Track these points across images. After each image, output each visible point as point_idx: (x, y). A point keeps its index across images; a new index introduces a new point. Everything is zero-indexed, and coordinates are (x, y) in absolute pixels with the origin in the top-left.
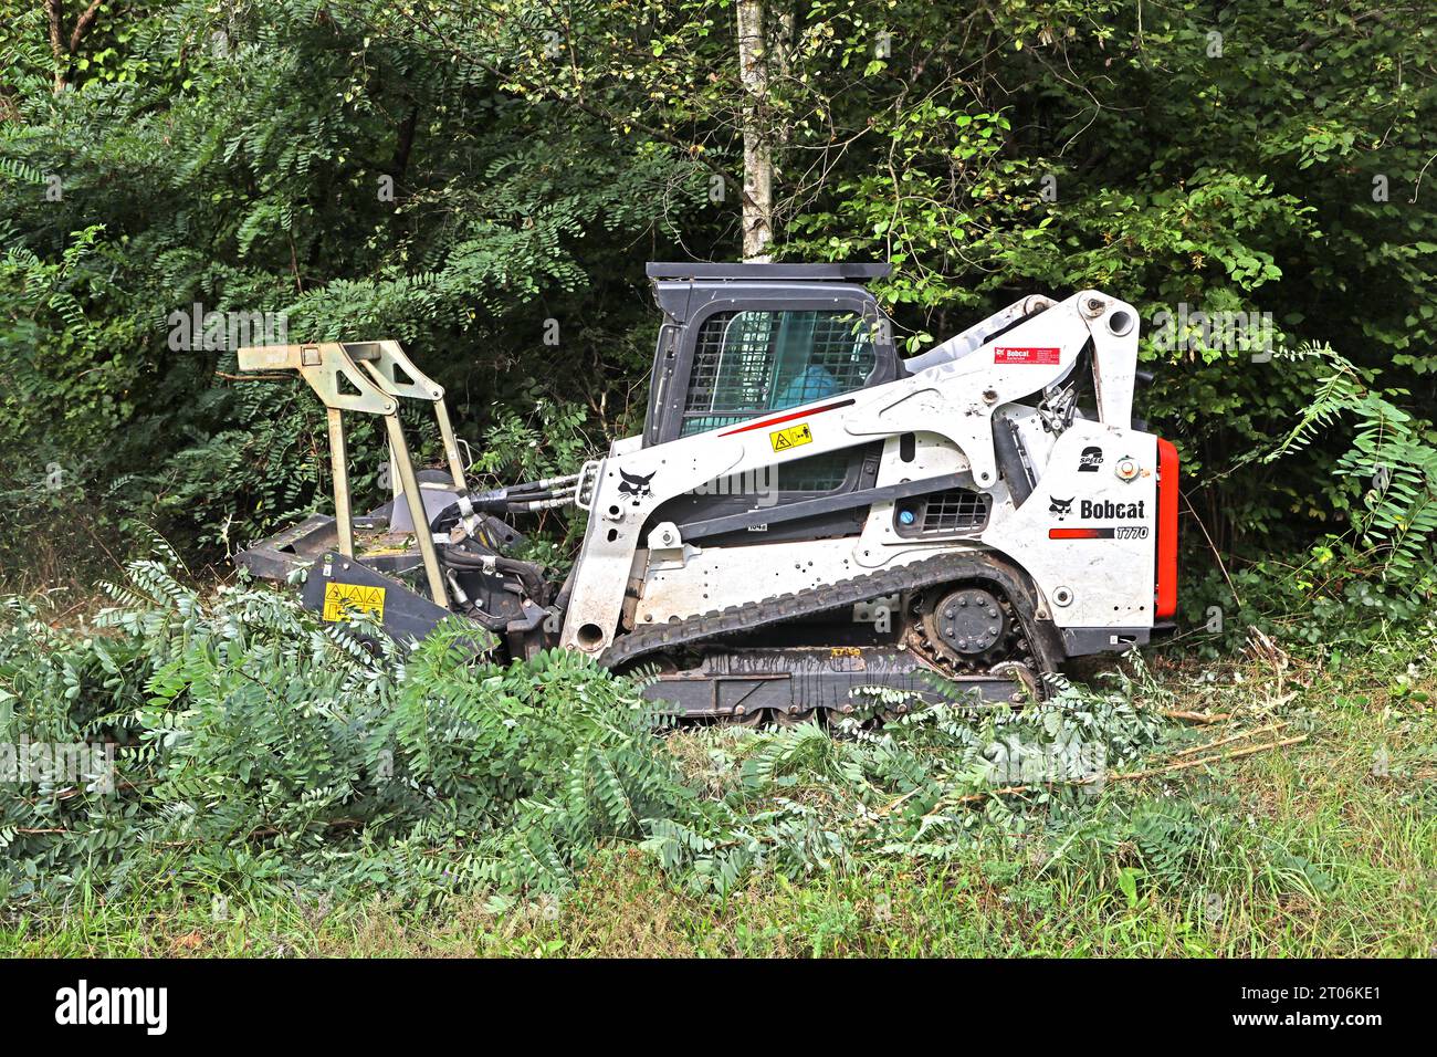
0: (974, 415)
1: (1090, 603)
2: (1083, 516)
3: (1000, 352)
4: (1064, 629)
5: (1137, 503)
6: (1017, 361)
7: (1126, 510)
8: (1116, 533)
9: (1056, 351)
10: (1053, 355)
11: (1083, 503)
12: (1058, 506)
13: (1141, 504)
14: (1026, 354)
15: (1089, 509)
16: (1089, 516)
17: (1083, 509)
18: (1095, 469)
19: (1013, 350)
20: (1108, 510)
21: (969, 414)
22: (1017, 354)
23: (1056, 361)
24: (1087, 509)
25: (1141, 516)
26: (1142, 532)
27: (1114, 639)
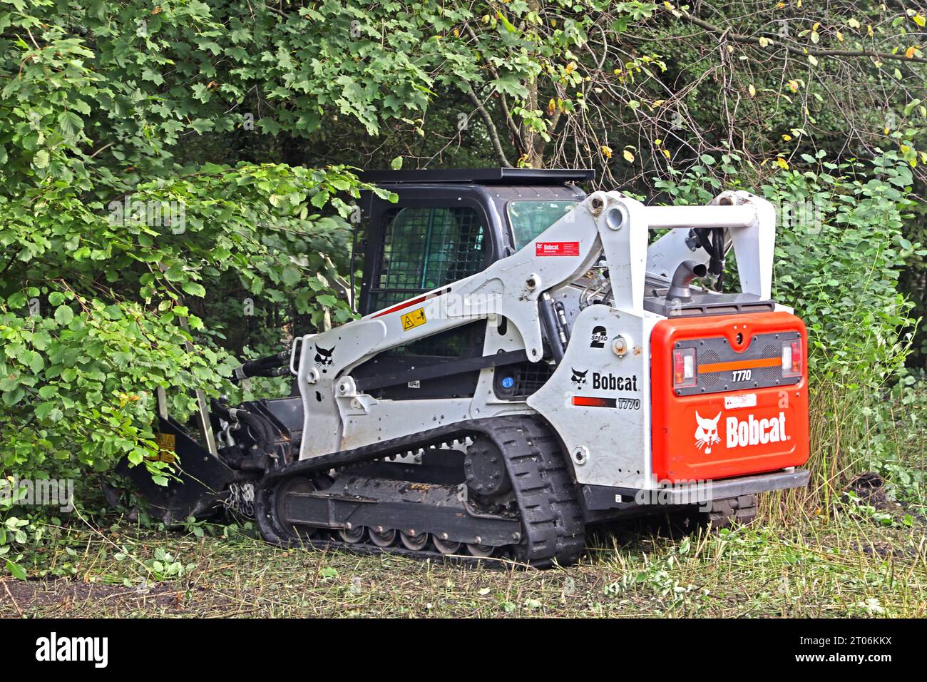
0: (525, 300)
1: (601, 463)
2: (595, 387)
3: (540, 246)
4: (583, 485)
5: (632, 378)
6: (550, 254)
7: (624, 383)
8: (617, 403)
9: (576, 244)
10: (573, 248)
11: (595, 374)
12: (578, 376)
13: (635, 378)
14: (556, 247)
15: (598, 380)
16: (598, 387)
17: (595, 381)
18: (601, 346)
19: (548, 244)
20: (612, 383)
21: (521, 299)
22: (550, 247)
23: (576, 253)
24: (598, 381)
25: (635, 390)
26: (636, 403)
27: (618, 499)
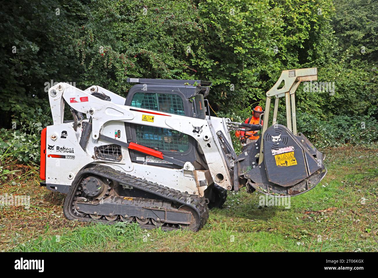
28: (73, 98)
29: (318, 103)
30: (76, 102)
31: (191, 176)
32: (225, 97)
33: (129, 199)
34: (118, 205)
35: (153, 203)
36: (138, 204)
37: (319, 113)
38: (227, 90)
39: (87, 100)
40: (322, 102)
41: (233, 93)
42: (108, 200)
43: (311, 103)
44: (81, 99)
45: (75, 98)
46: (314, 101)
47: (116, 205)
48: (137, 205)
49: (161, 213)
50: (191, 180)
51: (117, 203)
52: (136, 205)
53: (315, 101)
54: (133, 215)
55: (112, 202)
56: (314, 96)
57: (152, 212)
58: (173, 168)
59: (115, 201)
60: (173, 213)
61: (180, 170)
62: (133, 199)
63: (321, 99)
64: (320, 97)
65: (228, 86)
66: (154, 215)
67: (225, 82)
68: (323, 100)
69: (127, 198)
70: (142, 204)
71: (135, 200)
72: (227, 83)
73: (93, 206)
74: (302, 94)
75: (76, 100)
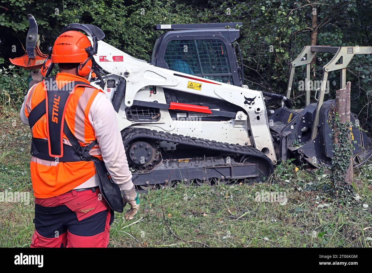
28: (104, 57)
29: (146, 48)
30: (107, 61)
31: (242, 126)
32: (43, 41)
33: (184, 161)
34: (175, 170)
35: (214, 161)
36: (197, 164)
37: (147, 59)
38: (45, 32)
39: (122, 60)
40: (150, 47)
41: (52, 36)
42: (160, 166)
43: (138, 47)
44: (114, 58)
45: (106, 56)
46: (141, 46)
47: (172, 170)
48: (197, 166)
49: (225, 170)
50: (242, 130)
51: (173, 167)
52: (195, 166)
53: (143, 46)
54: (193, 177)
55: (166, 167)
56: (140, 41)
57: (215, 171)
58: (220, 121)
59: (169, 166)
60: (240, 168)
61: (229, 121)
62: (190, 160)
63: (148, 44)
64: (147, 42)
65: (46, 28)
66: (218, 173)
67: (42, 24)
68: (150, 45)
69: (182, 160)
70: (202, 163)
71: (192, 161)
72: (45, 25)
73: (144, 175)
74: (129, 39)
75: (107, 58)
